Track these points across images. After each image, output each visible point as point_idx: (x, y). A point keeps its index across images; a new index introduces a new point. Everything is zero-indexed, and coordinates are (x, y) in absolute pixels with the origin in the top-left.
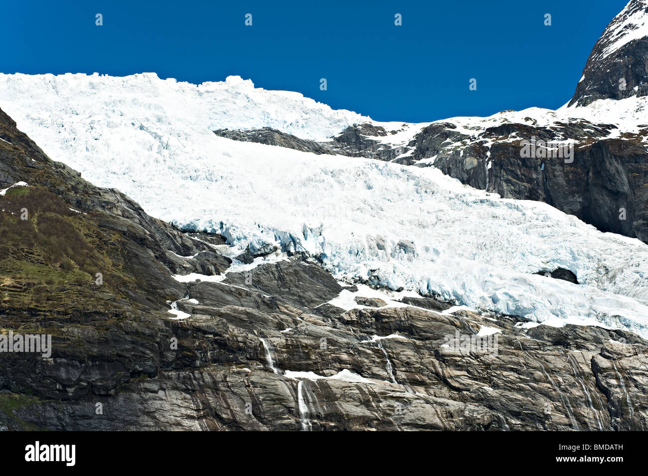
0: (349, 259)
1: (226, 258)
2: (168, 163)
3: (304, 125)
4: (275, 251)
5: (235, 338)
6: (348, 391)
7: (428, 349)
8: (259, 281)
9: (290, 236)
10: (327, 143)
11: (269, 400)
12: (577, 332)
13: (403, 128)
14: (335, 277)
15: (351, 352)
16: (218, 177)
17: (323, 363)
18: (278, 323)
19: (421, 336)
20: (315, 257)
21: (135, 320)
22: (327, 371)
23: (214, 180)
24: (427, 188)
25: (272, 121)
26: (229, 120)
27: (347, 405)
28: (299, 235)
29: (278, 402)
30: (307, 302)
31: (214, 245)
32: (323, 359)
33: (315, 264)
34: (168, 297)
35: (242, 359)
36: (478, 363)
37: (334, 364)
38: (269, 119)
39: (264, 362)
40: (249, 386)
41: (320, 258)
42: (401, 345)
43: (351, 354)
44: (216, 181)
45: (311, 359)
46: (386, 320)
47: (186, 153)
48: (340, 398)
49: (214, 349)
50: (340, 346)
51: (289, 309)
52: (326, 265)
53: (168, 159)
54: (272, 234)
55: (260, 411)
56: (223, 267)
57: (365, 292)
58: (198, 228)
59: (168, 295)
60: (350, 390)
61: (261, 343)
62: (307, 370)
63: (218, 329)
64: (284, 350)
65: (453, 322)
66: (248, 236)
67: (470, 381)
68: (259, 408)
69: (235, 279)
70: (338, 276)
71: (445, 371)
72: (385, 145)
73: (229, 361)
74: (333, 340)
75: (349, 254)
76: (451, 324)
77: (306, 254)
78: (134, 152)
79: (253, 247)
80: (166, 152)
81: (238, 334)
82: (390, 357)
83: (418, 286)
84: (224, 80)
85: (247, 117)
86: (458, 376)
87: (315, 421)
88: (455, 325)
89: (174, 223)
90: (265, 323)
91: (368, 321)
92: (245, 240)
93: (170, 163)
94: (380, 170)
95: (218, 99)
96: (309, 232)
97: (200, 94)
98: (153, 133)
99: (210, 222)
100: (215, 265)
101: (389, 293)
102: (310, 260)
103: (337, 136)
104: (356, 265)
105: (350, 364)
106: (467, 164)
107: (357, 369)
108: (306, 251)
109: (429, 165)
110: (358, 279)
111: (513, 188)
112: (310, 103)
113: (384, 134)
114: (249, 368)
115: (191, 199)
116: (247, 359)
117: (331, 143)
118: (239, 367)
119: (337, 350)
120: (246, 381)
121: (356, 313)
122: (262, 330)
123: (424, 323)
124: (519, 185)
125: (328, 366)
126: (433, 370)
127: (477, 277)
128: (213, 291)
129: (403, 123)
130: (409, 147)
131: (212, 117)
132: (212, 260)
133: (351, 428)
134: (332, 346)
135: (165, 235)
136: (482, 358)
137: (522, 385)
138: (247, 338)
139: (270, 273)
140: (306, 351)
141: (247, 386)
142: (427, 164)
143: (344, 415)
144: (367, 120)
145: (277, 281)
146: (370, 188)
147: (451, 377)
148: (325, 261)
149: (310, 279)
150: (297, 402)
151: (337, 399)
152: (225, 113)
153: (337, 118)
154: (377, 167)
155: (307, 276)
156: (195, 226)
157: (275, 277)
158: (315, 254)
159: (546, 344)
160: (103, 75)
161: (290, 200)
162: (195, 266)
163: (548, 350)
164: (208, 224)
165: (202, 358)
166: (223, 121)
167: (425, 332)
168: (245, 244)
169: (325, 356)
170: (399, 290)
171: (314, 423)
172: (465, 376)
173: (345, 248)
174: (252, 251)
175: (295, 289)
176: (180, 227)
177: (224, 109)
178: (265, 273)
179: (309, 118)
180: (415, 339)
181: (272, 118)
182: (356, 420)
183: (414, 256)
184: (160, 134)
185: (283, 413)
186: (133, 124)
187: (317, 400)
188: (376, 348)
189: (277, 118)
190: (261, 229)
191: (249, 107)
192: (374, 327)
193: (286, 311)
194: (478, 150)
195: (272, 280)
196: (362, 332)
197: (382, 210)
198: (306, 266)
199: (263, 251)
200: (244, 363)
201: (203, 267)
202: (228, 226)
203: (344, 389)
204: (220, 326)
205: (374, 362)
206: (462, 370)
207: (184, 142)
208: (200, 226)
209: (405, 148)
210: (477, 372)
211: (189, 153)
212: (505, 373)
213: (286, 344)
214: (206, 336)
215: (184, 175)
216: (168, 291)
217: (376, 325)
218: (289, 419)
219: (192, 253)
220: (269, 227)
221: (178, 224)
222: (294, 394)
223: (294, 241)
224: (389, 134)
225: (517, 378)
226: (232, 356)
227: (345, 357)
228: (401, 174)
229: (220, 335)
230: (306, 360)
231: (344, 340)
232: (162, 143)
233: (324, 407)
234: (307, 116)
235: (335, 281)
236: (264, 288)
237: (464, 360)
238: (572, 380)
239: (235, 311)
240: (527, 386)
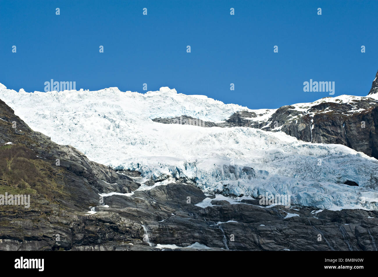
0: (212, 180)
1: (137, 183)
2: (119, 136)
3: (207, 113)
4: (168, 178)
5: (124, 225)
7: (251, 228)
8: (155, 195)
9: (177, 168)
10: (222, 123)
12: (347, 213)
13: (267, 112)
14: (203, 191)
15: (201, 231)
16: (147, 142)
17: (182, 239)
18: (157, 216)
19: (247, 220)
20: (192, 180)
21: (58, 215)
22: (185, 243)
23: (145, 144)
24: (272, 141)
25: (187, 111)
26: (161, 112)
28: (182, 167)
30: (182, 205)
31: (133, 177)
32: (182, 237)
33: (191, 184)
34: (90, 204)
35: (128, 238)
36: (281, 234)
37: (190, 240)
38: (185, 111)
41: (194, 180)
42: (234, 226)
43: (201, 233)
44: (146, 144)
45: (174, 237)
46: (226, 212)
47: (130, 130)
49: (110, 232)
50: (195, 229)
51: (167, 209)
52: (198, 184)
53: (119, 134)
54: (167, 168)
56: (134, 188)
57: (219, 197)
58: (124, 168)
59: (90, 203)
61: (142, 228)
62: (171, 244)
63: (112, 219)
64: (157, 232)
65: (269, 211)
66: (152, 170)
67: (275, 246)
69: (139, 194)
70: (205, 190)
71: (260, 241)
72: (255, 122)
73: (120, 240)
74: (190, 225)
75: (212, 177)
76: (267, 213)
77: (186, 179)
78: (98, 130)
79: (154, 176)
80: (118, 130)
81: (128, 222)
82: (226, 234)
83: (252, 193)
84: (159, 90)
85: (172, 110)
86: (268, 243)
88: (270, 213)
89: (110, 166)
90: (149, 217)
91: (215, 213)
92: (151, 173)
93: (120, 136)
94: (244, 132)
95: (155, 100)
96: (188, 165)
97: (145, 98)
98: (111, 119)
99: (131, 164)
100: (129, 187)
101: (234, 198)
102: (189, 182)
103: (228, 119)
104: (216, 183)
105: (200, 239)
106: (300, 128)
107: (204, 242)
108: (186, 177)
109: (279, 131)
110: (217, 191)
111: (326, 139)
112: (211, 101)
113: (255, 116)
114: (133, 243)
115: (127, 153)
116: (132, 238)
117: (224, 123)
118: (126, 243)
119: (193, 231)
121: (208, 209)
122: (146, 221)
123: (249, 213)
124: (330, 137)
125: (186, 241)
126: (253, 240)
127: (289, 185)
128: (119, 200)
129: (267, 109)
130: (268, 122)
131: (151, 111)
132: (127, 185)
134: (189, 228)
135: (100, 171)
136: (284, 231)
137: (309, 246)
138: (133, 225)
139: (162, 190)
140: (172, 232)
142: (277, 130)
144: (246, 109)
145: (166, 194)
146: (237, 143)
147: (264, 244)
148: (197, 182)
149: (187, 193)
152: (159, 109)
153: (227, 108)
154: (242, 130)
155: (185, 191)
156: (123, 167)
157: (165, 193)
158: (191, 178)
159: (327, 221)
160: (86, 90)
161: (189, 152)
162: (116, 188)
163: (328, 225)
164: (130, 165)
165: (102, 238)
166: (158, 113)
167: (250, 218)
168: (150, 175)
169: (184, 235)
170: (241, 196)
172: (273, 243)
173: (209, 174)
174: (154, 179)
175: (176, 199)
176: (114, 168)
177: (159, 106)
178: (159, 191)
179: (211, 109)
180: (244, 222)
181: (187, 110)
183: (252, 176)
184: (114, 119)
186: (99, 115)
188: (217, 228)
189: (189, 110)
190: (161, 166)
191: (173, 105)
192: (219, 216)
193: (165, 210)
194: (306, 119)
195: (163, 194)
196: (211, 220)
197: (243, 155)
198: (185, 186)
199: (160, 178)
200: (130, 241)
201: (121, 188)
202: (142, 165)
204: (114, 218)
205: (215, 237)
206: (271, 239)
207: (129, 124)
208: (125, 167)
209: (266, 123)
210: (281, 240)
211: (131, 130)
212: (298, 240)
213: (159, 228)
214: (105, 224)
215: (128, 142)
216: (91, 201)
217: (220, 215)
219: (117, 181)
220: (166, 164)
221: (113, 166)
223: (179, 171)
224: (258, 116)
225: (306, 242)
226: (122, 236)
227: (197, 235)
228: (256, 134)
229: (114, 223)
230: (171, 237)
231: (198, 225)
232: (116, 125)
234: (209, 108)
235: (203, 193)
236: (157, 199)
237: (272, 233)
238: (341, 241)
239: (130, 210)
240: (312, 247)
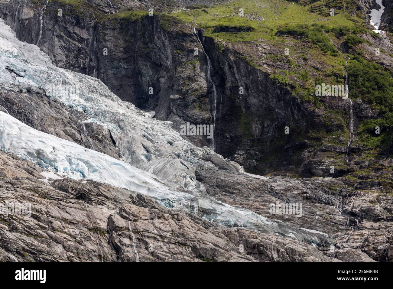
12: (100, 190)
106: (23, 14)
111: (63, 44)
124: (70, 42)
137: (40, 231)
159: (69, 197)
163: (71, 202)
225: (36, 224)
238: (88, 234)
240: (44, 233)
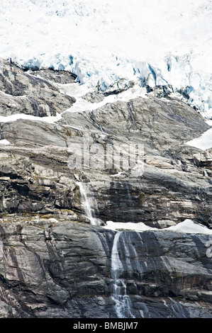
1: (67, 97)
4: (132, 87)
5: (40, 181)
6: (180, 244)
8: (104, 122)
9: (150, 67)
11: (73, 256)
14: (203, 115)
15: (197, 197)
17: (158, 213)
20: (180, 91)
22: (163, 221)
27: (177, 261)
28: (160, 65)
29: (84, 258)
30: (159, 143)
31: (59, 84)
32: (158, 207)
33: (178, 100)
35: (49, 207)
39: (79, 211)
40: (50, 239)
41: (185, 92)
43: (196, 200)
45: (142, 207)
48: (168, 252)
49: (12, 195)
50: (184, 192)
52: (192, 100)
54: (130, 67)
55: (59, 270)
56: (61, 107)
58: (42, 65)
60: (184, 242)
61: (77, 188)
62: (136, 221)
63: (17, 169)
64: (106, 195)
66: (99, 70)
68: (59, 266)
69: (73, 120)
70: (207, 113)
73: (32, 211)
74: (175, 183)
77: (169, 89)
79: (104, 83)
81: (47, 176)
87: (131, 281)
89: (13, 58)
92: (96, 76)
96: (173, 60)
99: (57, 56)
100: (50, 104)
102: (173, 95)
105: (194, 213)
107: (202, 218)
108: (169, 85)
114: (58, 218)
115: (47, 34)
116: (57, 207)
118: (44, 218)
119: (179, 196)
120: (47, 233)
122: (85, 173)
125: (165, 215)
128: (32, 130)
132: (48, 99)
133: (179, 291)
134: (173, 191)
139: (119, 112)
140: (137, 197)
141: (46, 239)
143: (169, 273)
145: (127, 121)
148: (192, 95)
149: (169, 118)
150: (109, 257)
151: (164, 253)
155: (165, 114)
156: (38, 63)
157: (125, 117)
158: (179, 88)
162: (24, 105)
164: (54, 59)
168: (95, 80)
169: (161, 203)
171: (128, 285)
174: (103, 88)
175: (148, 130)
176: (20, 64)
178: (113, 113)
182: (186, 281)
185: (90, 272)
187: (136, 254)
190: (118, 62)
195: (121, 120)
198: (166, 103)
199: (116, 88)
200: (52, 213)
201: (34, 106)
202: (78, 59)
203: (175, 241)
204: (20, 166)
208: (44, 62)
213: (111, 189)
214: (1, 178)
218: (97, 279)
219: (26, 92)
220: (128, 59)
221: (18, 60)
222: (107, 247)
223: (153, 73)
226: (35, 204)
227: (188, 204)
229: (20, 178)
230: (135, 208)
231: (192, 184)
233: (145, 263)
235: (203, 120)
236: (109, 130)
